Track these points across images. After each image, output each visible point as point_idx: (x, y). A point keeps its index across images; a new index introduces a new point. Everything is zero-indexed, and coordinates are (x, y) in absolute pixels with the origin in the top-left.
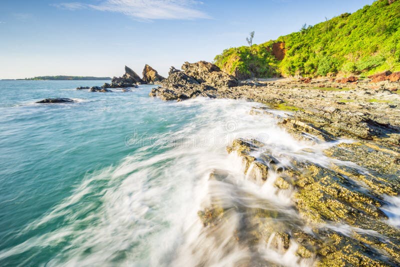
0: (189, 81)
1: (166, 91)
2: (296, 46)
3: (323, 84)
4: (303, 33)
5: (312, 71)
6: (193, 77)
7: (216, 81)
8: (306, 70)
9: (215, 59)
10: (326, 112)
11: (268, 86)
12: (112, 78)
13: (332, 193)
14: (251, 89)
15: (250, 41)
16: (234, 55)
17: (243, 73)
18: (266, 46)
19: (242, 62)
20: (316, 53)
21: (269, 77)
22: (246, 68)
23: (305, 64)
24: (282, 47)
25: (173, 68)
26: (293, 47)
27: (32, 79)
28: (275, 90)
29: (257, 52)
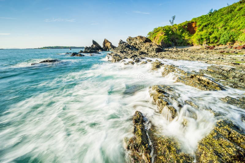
0: (131, 49)
1: (115, 55)
2: (204, 24)
3: (223, 50)
4: (210, 15)
5: (216, 41)
6: (133, 46)
7: (148, 49)
8: (211, 41)
9: (148, 34)
10: (223, 70)
11: (183, 51)
12: (85, 47)
13: (224, 133)
14: (172, 54)
15: (172, 22)
16: (161, 32)
17: (167, 43)
18: (182, 25)
19: (166, 36)
20: (219, 28)
21: (184, 46)
22: (168, 39)
23: (211, 37)
24: (194, 25)
25: (122, 41)
26: (202, 25)
27: (42, 48)
28: (188, 54)
29: (176, 29)
